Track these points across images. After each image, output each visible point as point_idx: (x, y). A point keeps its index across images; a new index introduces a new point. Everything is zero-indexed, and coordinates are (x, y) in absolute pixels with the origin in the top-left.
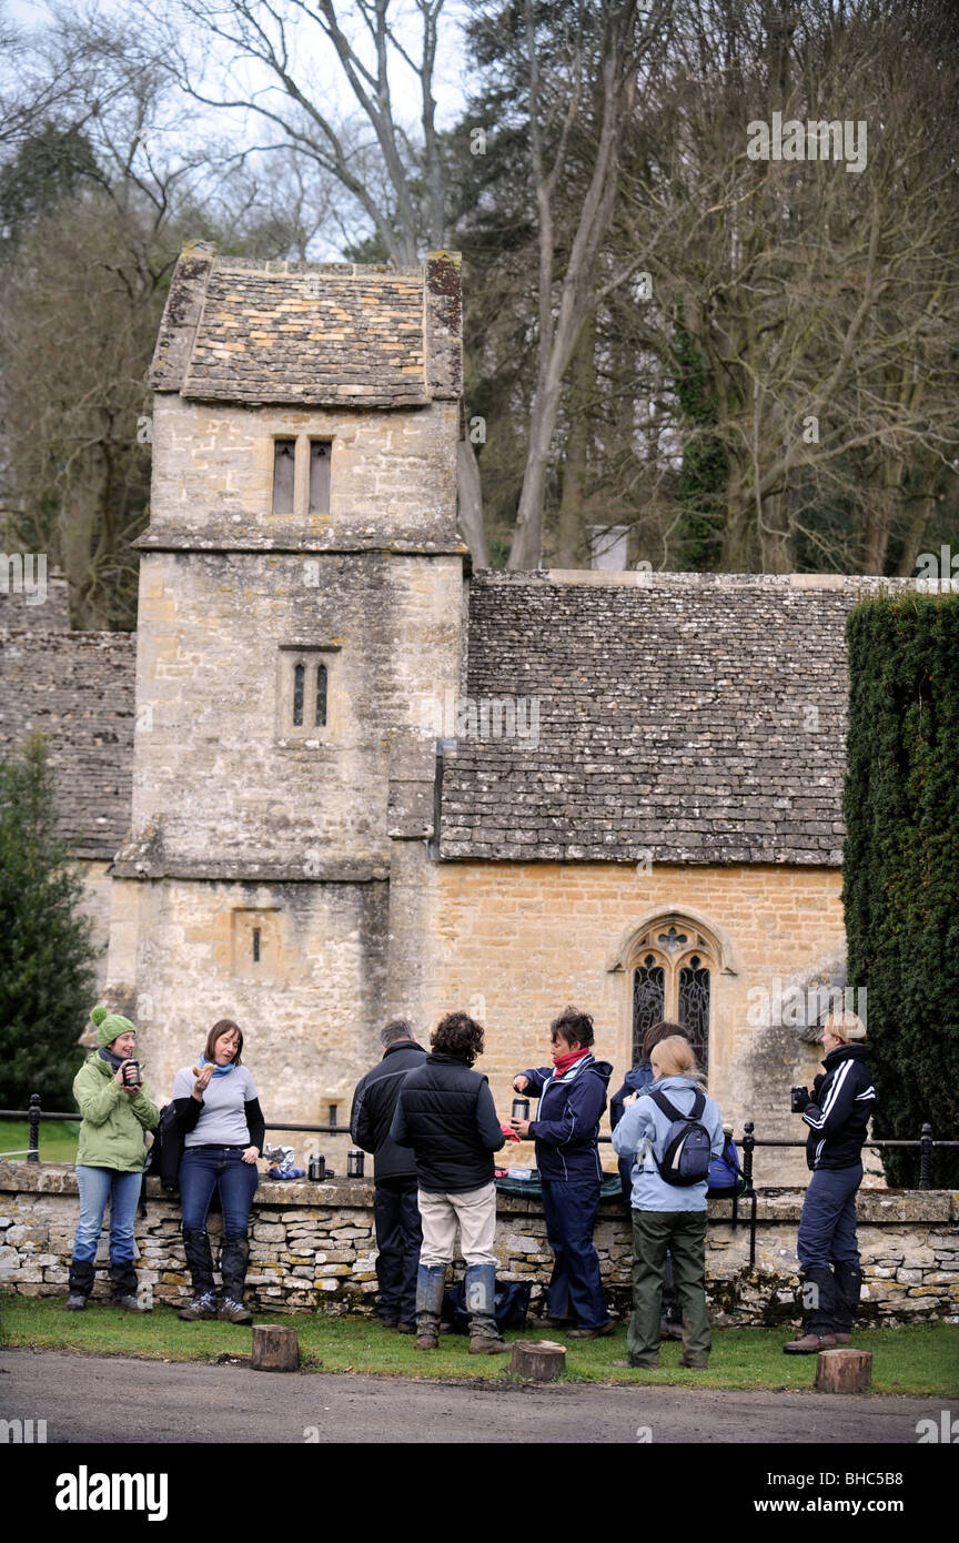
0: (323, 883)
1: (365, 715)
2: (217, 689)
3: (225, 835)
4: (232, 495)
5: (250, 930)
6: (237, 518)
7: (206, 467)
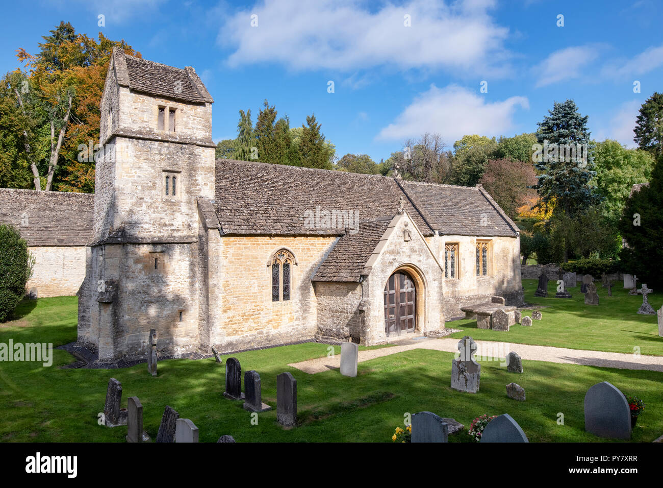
0: (178, 243)
1: (189, 192)
2: (143, 182)
3: (146, 229)
4: (146, 122)
5: (154, 259)
6: (148, 129)
7: (137, 112)
